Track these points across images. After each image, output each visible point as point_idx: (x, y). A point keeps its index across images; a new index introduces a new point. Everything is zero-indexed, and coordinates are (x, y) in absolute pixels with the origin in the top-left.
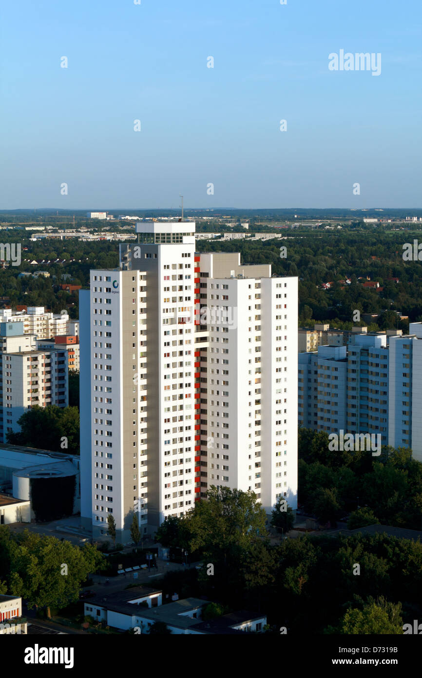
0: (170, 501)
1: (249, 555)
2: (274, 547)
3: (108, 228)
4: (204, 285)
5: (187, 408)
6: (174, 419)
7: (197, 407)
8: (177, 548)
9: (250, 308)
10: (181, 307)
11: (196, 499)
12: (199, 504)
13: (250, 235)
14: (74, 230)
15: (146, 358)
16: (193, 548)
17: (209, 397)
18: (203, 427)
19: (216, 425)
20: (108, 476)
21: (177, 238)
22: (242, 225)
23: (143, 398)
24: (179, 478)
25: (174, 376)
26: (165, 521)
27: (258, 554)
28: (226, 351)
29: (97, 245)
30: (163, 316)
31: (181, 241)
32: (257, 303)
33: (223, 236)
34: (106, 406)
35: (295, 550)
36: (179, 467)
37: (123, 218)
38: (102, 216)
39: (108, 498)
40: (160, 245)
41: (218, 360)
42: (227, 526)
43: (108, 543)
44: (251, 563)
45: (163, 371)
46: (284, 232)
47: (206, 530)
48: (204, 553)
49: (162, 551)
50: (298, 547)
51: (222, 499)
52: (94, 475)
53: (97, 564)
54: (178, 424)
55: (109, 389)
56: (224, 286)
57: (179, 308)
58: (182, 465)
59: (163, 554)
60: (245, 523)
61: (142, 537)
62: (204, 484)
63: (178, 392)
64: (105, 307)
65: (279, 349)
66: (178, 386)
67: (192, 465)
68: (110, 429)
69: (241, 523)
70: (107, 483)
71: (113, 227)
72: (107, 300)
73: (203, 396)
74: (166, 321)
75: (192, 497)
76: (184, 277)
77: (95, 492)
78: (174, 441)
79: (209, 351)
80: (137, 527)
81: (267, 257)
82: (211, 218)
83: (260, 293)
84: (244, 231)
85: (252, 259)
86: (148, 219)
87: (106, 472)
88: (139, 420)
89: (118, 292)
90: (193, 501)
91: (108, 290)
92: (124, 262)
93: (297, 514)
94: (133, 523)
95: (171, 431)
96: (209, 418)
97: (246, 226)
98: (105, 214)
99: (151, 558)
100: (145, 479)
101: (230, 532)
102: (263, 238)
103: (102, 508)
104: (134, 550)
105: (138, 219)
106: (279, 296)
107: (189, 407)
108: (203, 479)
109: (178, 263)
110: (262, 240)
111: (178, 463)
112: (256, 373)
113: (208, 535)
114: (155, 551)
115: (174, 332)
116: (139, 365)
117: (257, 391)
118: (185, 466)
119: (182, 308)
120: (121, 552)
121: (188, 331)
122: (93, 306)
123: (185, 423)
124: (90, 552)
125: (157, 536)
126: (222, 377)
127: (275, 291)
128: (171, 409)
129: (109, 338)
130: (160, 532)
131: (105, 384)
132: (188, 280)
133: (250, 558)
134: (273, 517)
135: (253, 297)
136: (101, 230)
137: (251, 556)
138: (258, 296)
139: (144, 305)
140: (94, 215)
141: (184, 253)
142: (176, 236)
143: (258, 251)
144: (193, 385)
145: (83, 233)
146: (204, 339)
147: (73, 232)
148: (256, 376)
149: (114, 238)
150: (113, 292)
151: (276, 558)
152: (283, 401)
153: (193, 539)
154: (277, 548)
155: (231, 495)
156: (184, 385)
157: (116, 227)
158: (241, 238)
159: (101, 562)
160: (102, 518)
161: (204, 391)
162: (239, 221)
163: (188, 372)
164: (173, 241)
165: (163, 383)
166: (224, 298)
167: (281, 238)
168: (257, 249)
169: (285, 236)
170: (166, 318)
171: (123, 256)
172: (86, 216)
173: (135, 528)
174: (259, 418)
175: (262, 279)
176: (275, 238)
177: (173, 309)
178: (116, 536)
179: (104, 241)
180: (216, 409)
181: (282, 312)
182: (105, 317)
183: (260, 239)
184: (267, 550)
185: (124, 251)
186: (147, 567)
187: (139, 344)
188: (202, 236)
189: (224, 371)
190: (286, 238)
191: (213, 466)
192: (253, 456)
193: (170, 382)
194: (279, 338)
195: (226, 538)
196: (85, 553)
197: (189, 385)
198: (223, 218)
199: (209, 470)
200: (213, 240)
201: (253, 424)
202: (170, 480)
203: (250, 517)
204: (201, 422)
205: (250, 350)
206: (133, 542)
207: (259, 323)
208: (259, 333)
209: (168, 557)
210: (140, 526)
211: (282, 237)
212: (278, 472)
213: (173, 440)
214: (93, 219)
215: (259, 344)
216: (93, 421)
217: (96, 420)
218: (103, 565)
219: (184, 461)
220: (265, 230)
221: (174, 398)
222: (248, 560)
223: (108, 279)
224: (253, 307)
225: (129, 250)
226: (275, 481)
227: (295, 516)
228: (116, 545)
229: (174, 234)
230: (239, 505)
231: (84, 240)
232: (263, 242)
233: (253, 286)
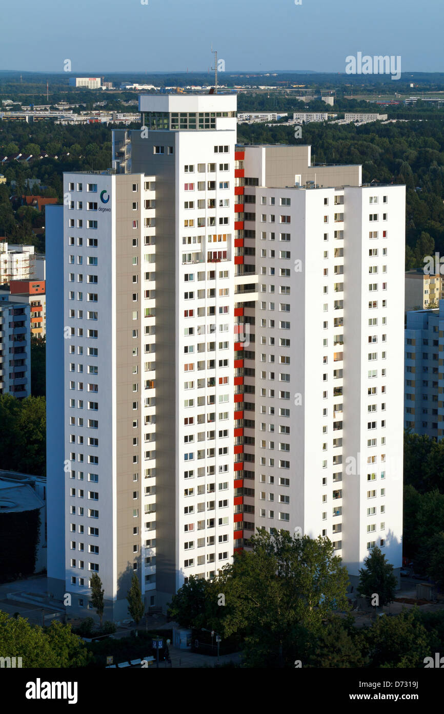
0: (193, 553)
1: (319, 643)
2: (361, 629)
3: (103, 104)
4: (251, 199)
5: (221, 400)
6: (201, 419)
7: (238, 398)
8: (203, 629)
9: (326, 237)
10: (213, 233)
11: (235, 550)
12: (240, 558)
13: (336, 115)
14: (48, 107)
15: (154, 318)
16: (229, 631)
17: (258, 382)
18: (248, 432)
19: (269, 428)
20: (92, 512)
21: (207, 121)
22: (323, 99)
23: (149, 384)
24: (208, 515)
25: (201, 348)
26: (184, 586)
27: (334, 641)
28: (287, 308)
29: (84, 132)
30: (183, 249)
31: (214, 126)
32: (338, 229)
33: (292, 118)
34: (88, 396)
35: (396, 635)
36: (208, 497)
37: (128, 87)
38: (95, 84)
39: (92, 547)
40: (178, 132)
41: (273, 323)
42: (284, 594)
43: (91, 622)
44: (322, 655)
45: (183, 340)
46: (392, 111)
47: (250, 601)
48: (246, 639)
49: (179, 634)
50: (401, 631)
51: (276, 550)
52: (69, 510)
53: (71, 657)
54: (207, 427)
55: (94, 369)
56: (283, 200)
57: (210, 236)
58: (212, 493)
59: (180, 640)
60: (314, 589)
61: (146, 611)
62: (250, 526)
63: (207, 374)
64: (88, 233)
65: (373, 305)
66: (207, 364)
67: (230, 494)
68: (95, 433)
69: (308, 590)
70: (89, 522)
71: (112, 102)
72: (91, 222)
73: (248, 381)
74: (188, 258)
75: (229, 547)
76: (218, 185)
77: (70, 537)
78: (201, 454)
79: (259, 306)
80: (138, 594)
81: (363, 153)
82: (272, 88)
83: (343, 212)
84: (326, 109)
85: (338, 156)
86: (169, 88)
87: (89, 504)
88: (143, 420)
89: (109, 210)
90: (231, 553)
91: (93, 206)
92: (118, 161)
93: (402, 575)
94: (131, 589)
95: (196, 438)
96: (258, 416)
97: (330, 101)
98: (99, 80)
99: (160, 646)
100: (152, 517)
101: (289, 604)
102: (357, 121)
103: (82, 563)
104: (132, 633)
105: (152, 89)
106: (374, 217)
107: (224, 398)
108: (247, 517)
109: (207, 161)
110: (356, 124)
111: (206, 491)
112: (336, 343)
113: (253, 609)
114: (168, 634)
115: (201, 276)
116: (143, 330)
117: (338, 373)
118: (218, 496)
119: (215, 236)
120: (111, 636)
121: (225, 274)
122: (68, 232)
123: (218, 426)
124: (59, 636)
125: (170, 609)
126: (280, 351)
127: (367, 209)
128: (196, 403)
129: (93, 286)
130: (176, 603)
131: (88, 360)
132: (224, 190)
133: (322, 648)
134: (361, 579)
135: (331, 218)
136: (92, 106)
137: (322, 645)
138: (339, 217)
139: (152, 232)
140: (80, 82)
141: (218, 145)
142: (204, 118)
143: (349, 142)
144: (231, 363)
145: (62, 111)
146: (250, 288)
147: (46, 110)
148: (334, 349)
149: (112, 119)
150: (101, 209)
151: (365, 648)
152: (379, 390)
153: (228, 616)
154: (366, 632)
155: (291, 545)
156: (217, 364)
157: (117, 102)
158: (321, 120)
159: (78, 653)
160: (82, 581)
161: (251, 372)
162: (318, 92)
163: (223, 341)
164: (200, 126)
165: (183, 359)
166: (283, 220)
167: (386, 120)
168: (346, 138)
169: (394, 118)
170: (187, 253)
171: (117, 149)
172: (68, 84)
173: (135, 596)
174: (340, 417)
175: (347, 189)
176: (378, 121)
177: (200, 237)
178: (104, 609)
179: (96, 125)
180: (268, 402)
181: (378, 243)
182: (88, 251)
183: (351, 122)
184: (348, 635)
185: (120, 142)
186: (153, 661)
187: (143, 294)
188: (257, 117)
189: (283, 341)
190: (394, 121)
191: (264, 495)
192: (330, 479)
193: (194, 357)
194: (373, 287)
195: (282, 615)
196: (52, 637)
197: (226, 363)
198: (293, 88)
199: (258, 502)
200: (274, 125)
201: (330, 427)
202: (193, 518)
203: (322, 580)
204: (244, 423)
205: (326, 306)
206: (133, 620)
207: (340, 261)
208: (341, 278)
209: (188, 645)
210: (143, 593)
211: (388, 119)
212: (371, 507)
213: (199, 452)
214: (79, 89)
215: (340, 296)
216: (68, 421)
217: (73, 419)
218: (81, 657)
219: (217, 487)
220: (360, 107)
221: (201, 384)
222: (318, 651)
223: (93, 187)
224: (331, 235)
225: (127, 141)
226: (365, 520)
227: (398, 579)
228: (103, 624)
229: (201, 114)
230: (304, 561)
231: (63, 123)
232: (356, 127)
233: (331, 201)
